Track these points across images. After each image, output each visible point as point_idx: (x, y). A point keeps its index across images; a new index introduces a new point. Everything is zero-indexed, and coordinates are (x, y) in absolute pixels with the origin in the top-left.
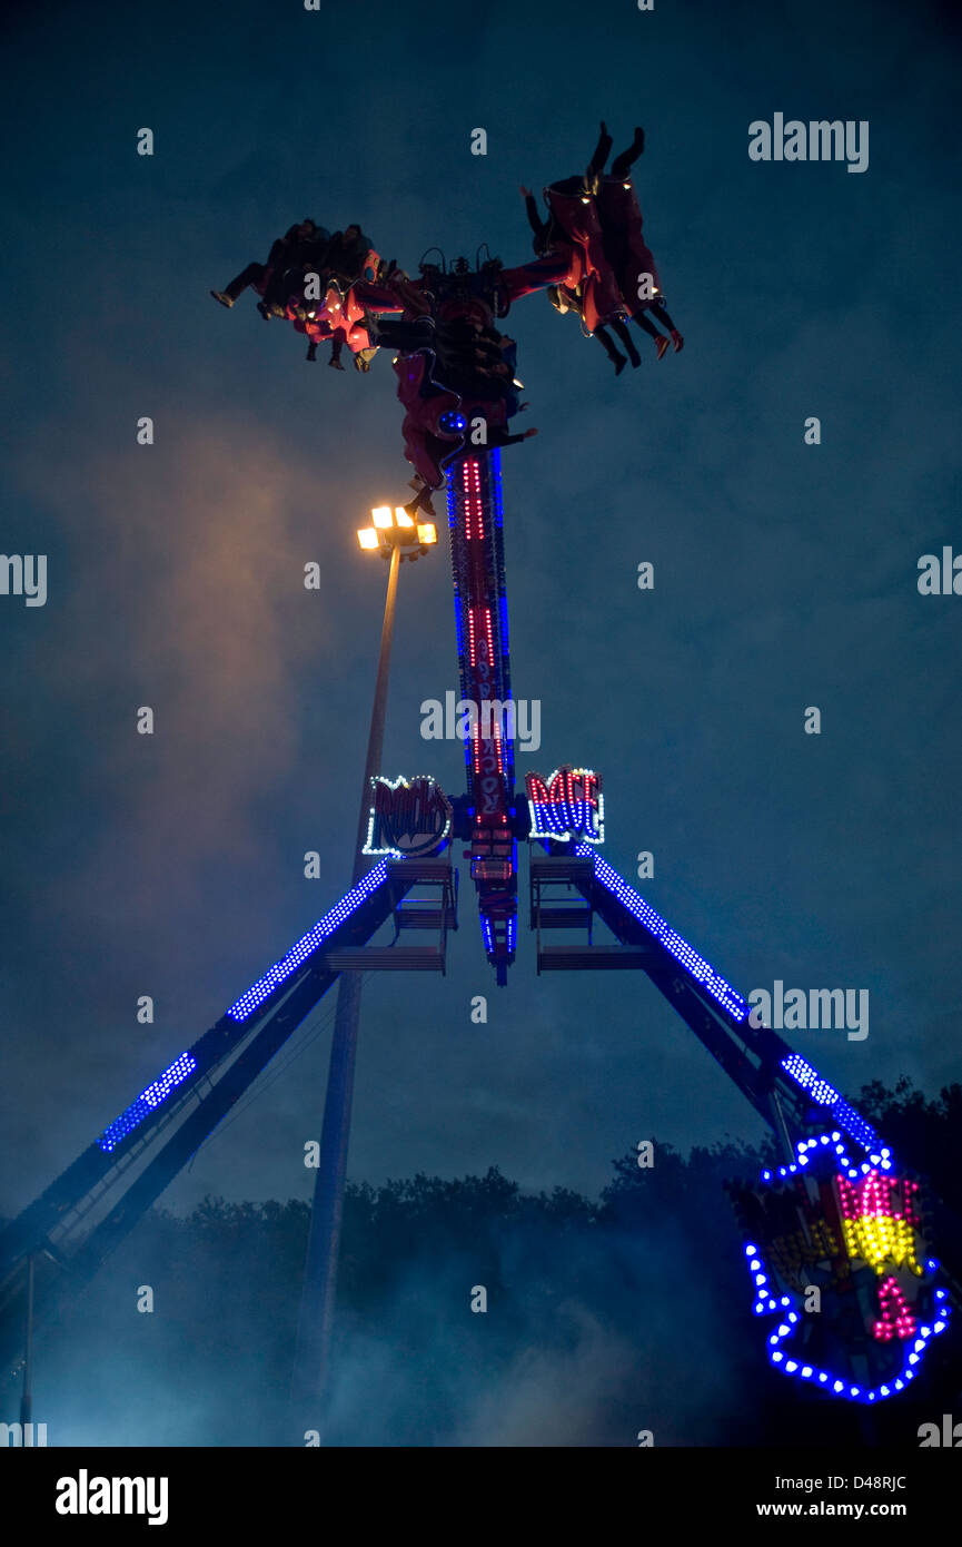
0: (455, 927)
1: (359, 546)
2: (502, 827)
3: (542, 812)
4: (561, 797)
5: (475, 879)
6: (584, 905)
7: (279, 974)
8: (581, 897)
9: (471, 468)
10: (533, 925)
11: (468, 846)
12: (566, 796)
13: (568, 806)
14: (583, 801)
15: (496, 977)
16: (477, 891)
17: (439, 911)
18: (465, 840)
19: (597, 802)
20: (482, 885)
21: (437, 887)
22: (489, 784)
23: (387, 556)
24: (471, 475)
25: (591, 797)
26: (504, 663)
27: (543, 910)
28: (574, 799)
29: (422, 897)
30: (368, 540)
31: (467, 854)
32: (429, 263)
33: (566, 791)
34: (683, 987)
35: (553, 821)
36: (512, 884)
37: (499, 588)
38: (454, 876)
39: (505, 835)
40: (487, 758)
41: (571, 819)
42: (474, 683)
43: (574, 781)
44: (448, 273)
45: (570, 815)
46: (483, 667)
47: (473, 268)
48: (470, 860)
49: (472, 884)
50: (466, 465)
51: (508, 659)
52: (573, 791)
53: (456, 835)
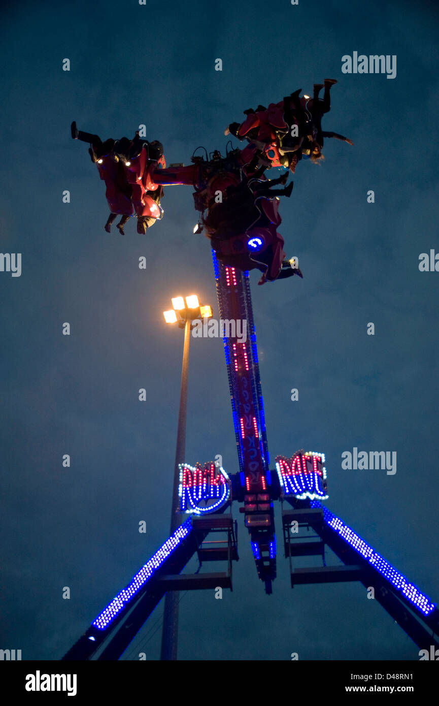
0: (237, 558)
1: (165, 321)
2: (263, 492)
3: (287, 480)
4: (298, 471)
5: (248, 527)
6: (318, 540)
7: (126, 595)
8: (316, 534)
9: (230, 271)
10: (287, 555)
11: (242, 505)
12: (302, 470)
13: (304, 476)
14: (313, 472)
15: (265, 588)
16: (249, 533)
17: (227, 548)
18: (240, 501)
19: (322, 472)
20: (252, 530)
21: (225, 533)
22: (253, 466)
23: (182, 326)
24: (230, 275)
25: (318, 470)
26: (258, 390)
27: (292, 544)
28: (307, 472)
29: (215, 540)
30: (170, 317)
31: (242, 510)
32: (197, 156)
33: (302, 467)
34: (387, 592)
35: (295, 486)
36: (271, 528)
37: (252, 345)
38: (234, 525)
39: (265, 498)
40: (251, 449)
41: (306, 485)
42: (240, 404)
43: (306, 460)
44: (209, 160)
45: (305, 482)
46: (245, 393)
47: (224, 155)
48: (244, 514)
49: (247, 530)
50: (227, 269)
51: (260, 387)
52: (306, 466)
53: (234, 499)
